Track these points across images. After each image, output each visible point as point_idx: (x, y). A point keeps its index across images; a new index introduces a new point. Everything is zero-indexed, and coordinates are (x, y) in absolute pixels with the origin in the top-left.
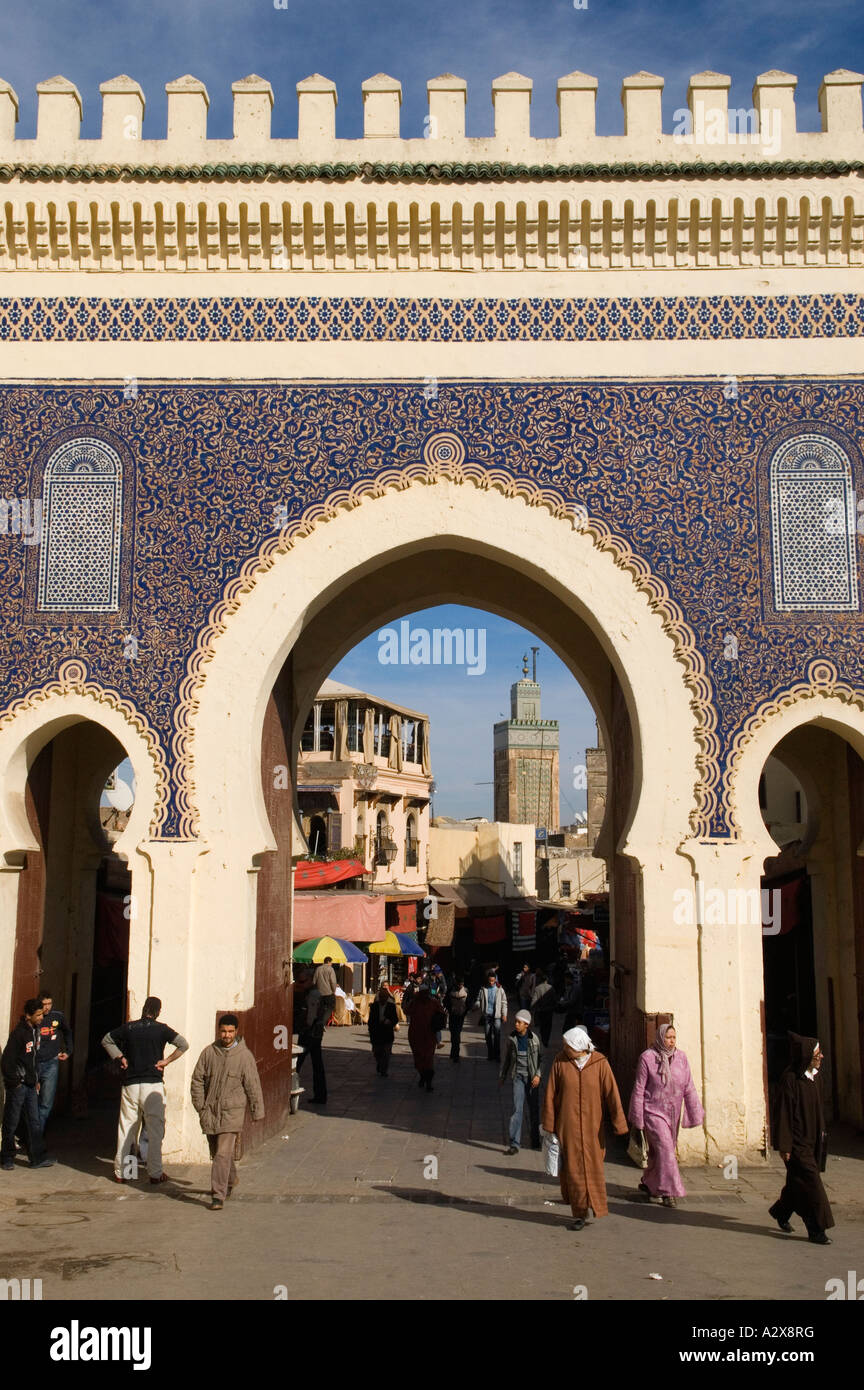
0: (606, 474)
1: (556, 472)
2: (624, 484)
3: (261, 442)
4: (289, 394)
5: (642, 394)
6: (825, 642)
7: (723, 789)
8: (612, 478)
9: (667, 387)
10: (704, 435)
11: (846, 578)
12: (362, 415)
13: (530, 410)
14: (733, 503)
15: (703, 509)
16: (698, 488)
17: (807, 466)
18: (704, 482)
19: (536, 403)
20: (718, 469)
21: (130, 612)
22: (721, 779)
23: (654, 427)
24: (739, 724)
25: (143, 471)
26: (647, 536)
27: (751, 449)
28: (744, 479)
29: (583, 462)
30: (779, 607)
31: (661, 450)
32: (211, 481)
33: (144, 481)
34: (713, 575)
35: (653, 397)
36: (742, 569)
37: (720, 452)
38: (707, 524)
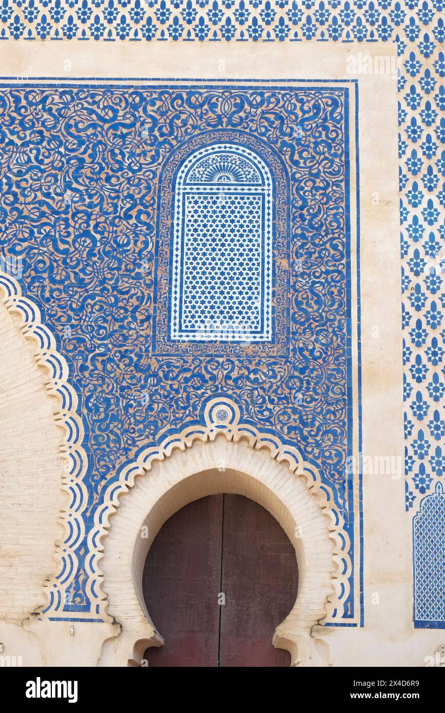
5: (31, 97)
6: (228, 377)
7: (87, 551)
9: (61, 90)
10: (100, 142)
11: (258, 304)
14: (128, 217)
15: (92, 223)
16: (88, 201)
17: (220, 178)
18: (95, 194)
20: (113, 180)
22: (85, 539)
23: (41, 132)
24: (114, 473)
28: (144, 192)
30: (174, 335)
31: (47, 157)
34: (97, 298)
35: (44, 101)
36: (133, 292)
37: (117, 162)
38: (94, 240)
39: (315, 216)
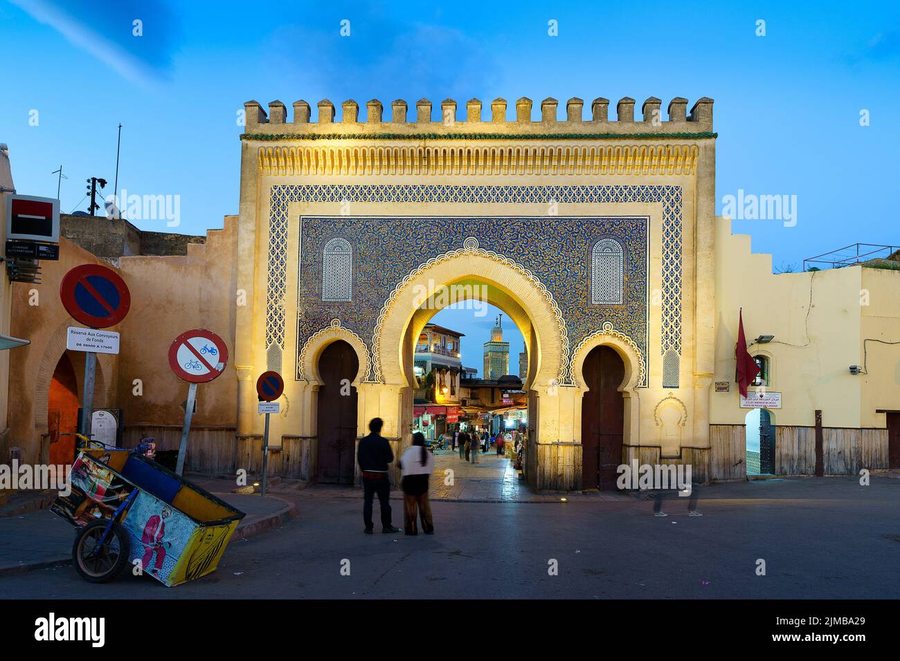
0: (531, 253)
1: (513, 252)
2: (537, 257)
3: (403, 240)
4: (413, 222)
5: (545, 223)
6: (609, 315)
7: (570, 367)
8: (533, 254)
9: (555, 220)
10: (568, 239)
11: (618, 292)
12: (441, 230)
13: (503, 229)
14: (578, 264)
15: (567, 266)
16: (565, 258)
17: (606, 250)
18: (567, 256)
19: (506, 226)
20: (573, 252)
21: (356, 302)
22: (569, 364)
23: (549, 235)
24: (577, 344)
25: (360, 250)
26: (545, 276)
27: (585, 244)
28: (582, 255)
29: (523, 248)
30: (593, 302)
31: (552, 244)
32: (384, 254)
33: (360, 254)
34: (569, 291)
35: (550, 224)
36: (580, 289)
37: (574, 245)
38: (568, 272)
39: (635, 263)
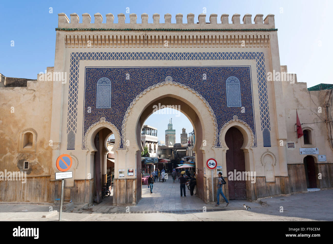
0: (197, 83)
1: (189, 83)
2: (201, 85)
3: (136, 78)
4: (141, 69)
5: (203, 69)
6: (236, 112)
7: (219, 138)
8: (198, 84)
9: (208, 68)
10: (214, 76)
11: (239, 101)
12: (154, 73)
14: (220, 88)
15: (215, 89)
16: (213, 86)
17: (232, 82)
19: (185, 71)
20: (217, 82)
21: (113, 108)
23: (206, 75)
24: (221, 127)
25: (115, 83)
26: (205, 94)
27: (222, 79)
28: (221, 84)
29: (193, 81)
30: (228, 106)
31: (207, 79)
32: (127, 85)
33: (115, 85)
34: (216, 101)
35: (205, 70)
36: (221, 100)
37: (217, 79)
38: (215, 92)
39: (246, 87)
